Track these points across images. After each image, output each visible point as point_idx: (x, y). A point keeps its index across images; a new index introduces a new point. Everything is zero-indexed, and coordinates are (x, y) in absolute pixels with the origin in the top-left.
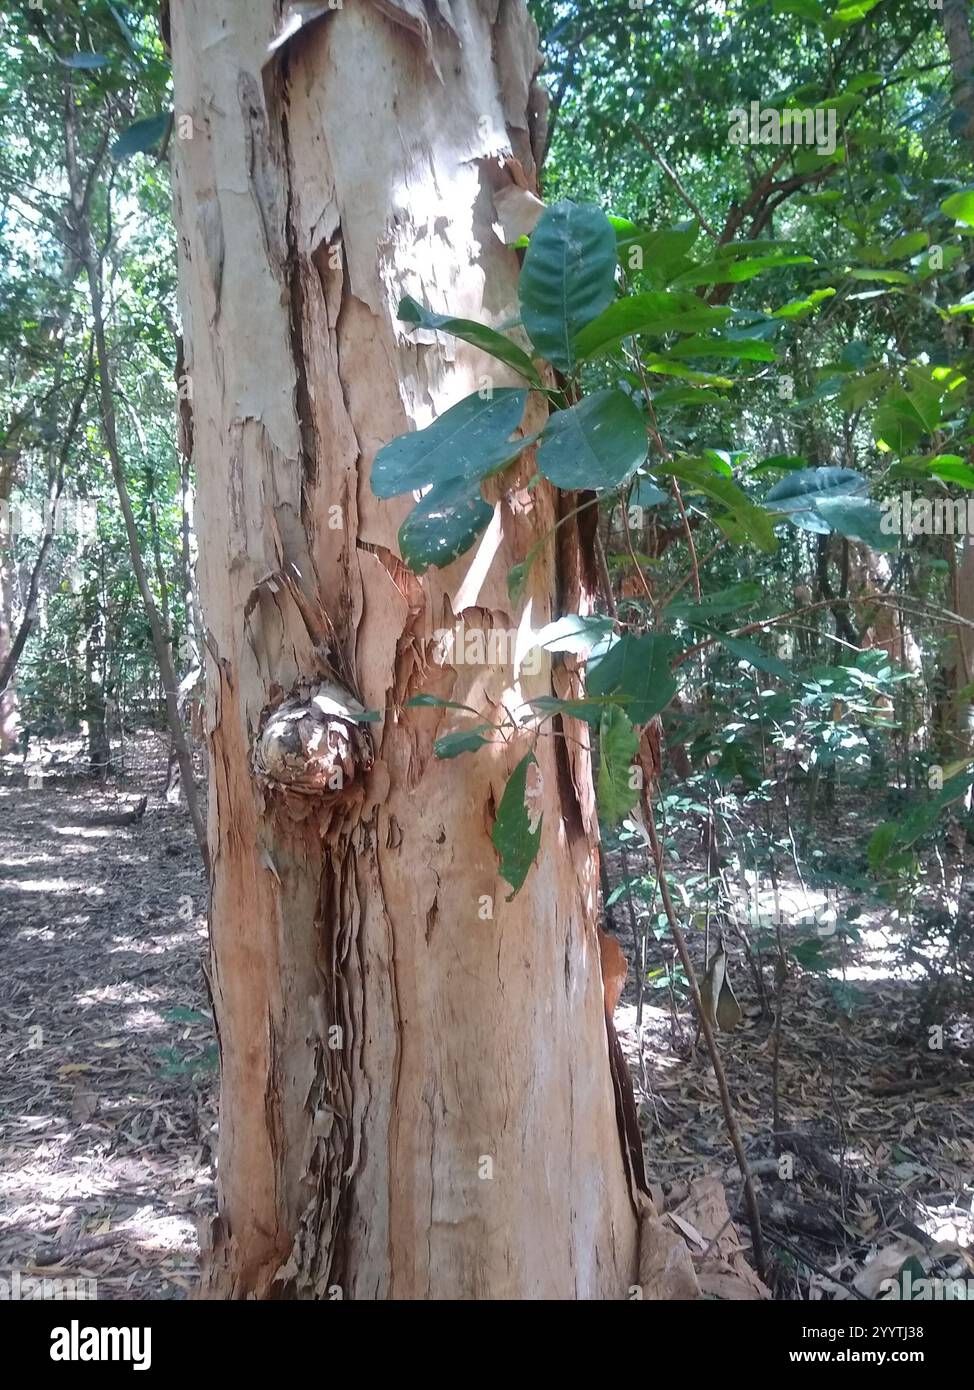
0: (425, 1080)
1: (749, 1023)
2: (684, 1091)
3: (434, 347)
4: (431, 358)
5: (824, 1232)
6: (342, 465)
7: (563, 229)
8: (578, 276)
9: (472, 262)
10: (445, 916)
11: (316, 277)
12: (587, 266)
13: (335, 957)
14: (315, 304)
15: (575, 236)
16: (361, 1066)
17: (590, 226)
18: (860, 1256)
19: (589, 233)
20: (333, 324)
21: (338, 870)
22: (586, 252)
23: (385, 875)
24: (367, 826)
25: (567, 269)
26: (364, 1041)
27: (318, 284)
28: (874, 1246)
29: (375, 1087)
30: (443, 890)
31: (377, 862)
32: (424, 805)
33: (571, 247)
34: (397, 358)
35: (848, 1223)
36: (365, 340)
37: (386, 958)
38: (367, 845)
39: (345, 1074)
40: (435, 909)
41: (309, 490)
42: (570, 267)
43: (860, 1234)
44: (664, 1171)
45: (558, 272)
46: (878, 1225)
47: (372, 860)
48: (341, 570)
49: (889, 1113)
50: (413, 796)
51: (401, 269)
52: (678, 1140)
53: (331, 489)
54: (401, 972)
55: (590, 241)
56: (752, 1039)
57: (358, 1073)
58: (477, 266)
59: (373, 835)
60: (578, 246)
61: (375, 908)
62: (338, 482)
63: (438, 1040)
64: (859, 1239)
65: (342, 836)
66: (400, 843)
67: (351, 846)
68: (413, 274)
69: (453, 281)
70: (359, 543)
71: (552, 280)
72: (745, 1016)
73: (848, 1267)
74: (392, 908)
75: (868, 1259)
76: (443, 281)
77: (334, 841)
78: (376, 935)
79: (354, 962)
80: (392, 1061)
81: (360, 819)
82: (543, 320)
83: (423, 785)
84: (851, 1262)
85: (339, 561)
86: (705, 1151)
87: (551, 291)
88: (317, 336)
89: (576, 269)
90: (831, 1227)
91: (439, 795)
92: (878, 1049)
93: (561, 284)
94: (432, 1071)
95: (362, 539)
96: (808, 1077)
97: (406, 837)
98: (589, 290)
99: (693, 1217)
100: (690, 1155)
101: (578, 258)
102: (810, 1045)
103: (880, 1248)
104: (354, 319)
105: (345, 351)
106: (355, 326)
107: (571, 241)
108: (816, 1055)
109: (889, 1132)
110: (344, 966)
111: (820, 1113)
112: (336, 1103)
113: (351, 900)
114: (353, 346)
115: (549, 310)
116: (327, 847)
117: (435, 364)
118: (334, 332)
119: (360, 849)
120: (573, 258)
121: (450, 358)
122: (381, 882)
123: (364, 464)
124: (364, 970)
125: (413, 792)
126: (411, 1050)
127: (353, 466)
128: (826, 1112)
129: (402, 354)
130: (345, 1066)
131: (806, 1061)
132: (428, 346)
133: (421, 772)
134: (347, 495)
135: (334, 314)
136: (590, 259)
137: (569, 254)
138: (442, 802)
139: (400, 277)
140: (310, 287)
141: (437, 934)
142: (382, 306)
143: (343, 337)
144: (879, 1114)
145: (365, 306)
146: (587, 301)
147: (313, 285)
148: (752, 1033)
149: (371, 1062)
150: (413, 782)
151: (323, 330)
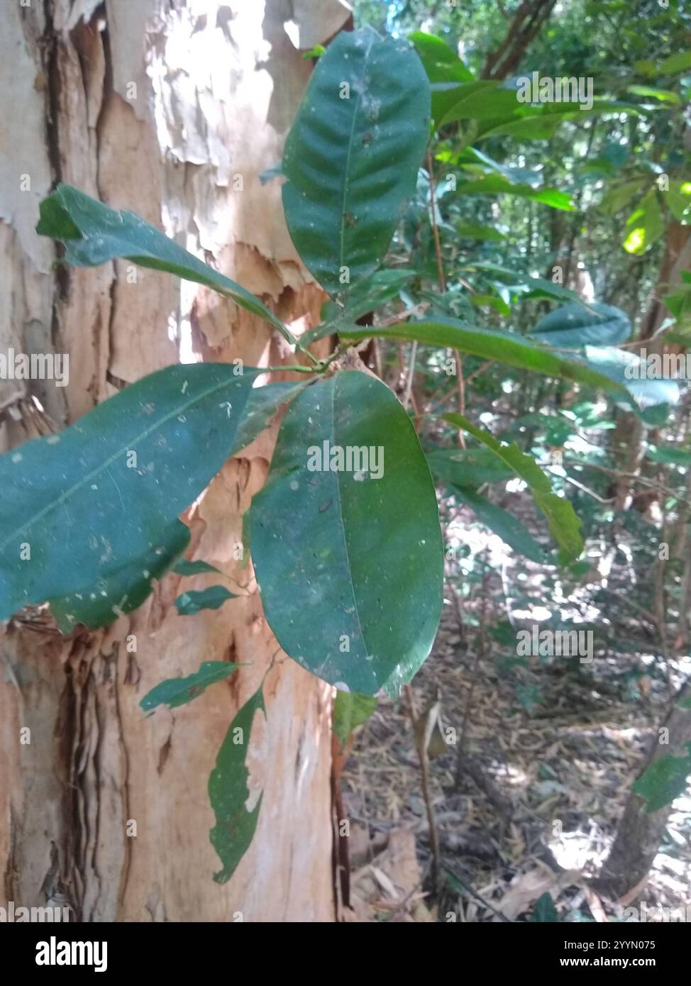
0: (150, 891)
1: (450, 651)
2: (396, 708)
3: (205, 169)
4: (201, 180)
5: (484, 856)
6: (95, 289)
7: (357, 74)
8: (369, 152)
9: (259, 66)
10: (177, 752)
11: (76, 61)
12: (384, 139)
13: (73, 769)
14: (73, 94)
15: (373, 88)
16: (93, 865)
17: (396, 75)
18: (508, 878)
19: (394, 87)
20: (93, 123)
21: (78, 691)
22: (386, 116)
23: (123, 708)
24: (107, 659)
25: (356, 138)
26: (96, 844)
27: (77, 72)
28: (520, 870)
29: (104, 885)
30: (177, 729)
31: (115, 693)
32: (164, 648)
33: (365, 103)
34: (161, 175)
35: (503, 849)
36: (128, 148)
37: (119, 782)
38: (107, 675)
39: (77, 872)
40: (168, 746)
41: (61, 308)
42: (360, 136)
43: (511, 858)
44: (373, 778)
45: (340, 141)
46: (524, 852)
47: (111, 691)
48: (91, 401)
49: (539, 733)
50: (153, 639)
51: (173, 68)
52: (387, 752)
53: (83, 313)
54: (133, 795)
55: (393, 100)
56: (450, 664)
57: (89, 872)
58: (264, 73)
59: (112, 666)
60: (374, 105)
61: (112, 735)
62: (90, 306)
63: (164, 859)
64: (509, 862)
65: (83, 663)
66: (138, 681)
67: (91, 674)
68: (187, 75)
69: (233, 89)
70: (109, 377)
71: (330, 152)
72: (447, 644)
73: (499, 888)
74: (128, 738)
75: (514, 881)
76: (221, 90)
77: (76, 665)
78: (111, 758)
79: (91, 775)
80: (120, 869)
81: (100, 652)
82: (313, 210)
83: (164, 630)
84: (502, 883)
85: (88, 390)
86: (404, 762)
87: (330, 168)
88: (75, 134)
89: (368, 140)
90: (491, 852)
91: (179, 641)
92: (538, 678)
93: (343, 159)
94: (156, 884)
95: (114, 372)
96: (486, 700)
97: (145, 675)
98: (382, 177)
99: (388, 867)
100: (393, 765)
101: (371, 123)
102: (491, 672)
103: (524, 872)
104: (116, 121)
105: (106, 157)
106: (116, 129)
107: (366, 93)
108: (494, 681)
109: (537, 752)
110: (81, 778)
111: (492, 733)
112: (69, 891)
113: (90, 718)
114: (115, 152)
115: (323, 196)
116: (68, 669)
117: (205, 189)
118: (93, 134)
119: (99, 679)
120: (366, 123)
121: (223, 182)
122: (118, 713)
123: (120, 291)
124: (98, 785)
125: (153, 635)
126: (138, 862)
127: (107, 291)
128: (497, 732)
129: (167, 171)
130: (77, 862)
131: (486, 685)
132: (198, 166)
133: (163, 617)
134: (99, 322)
135: (95, 110)
136: (391, 129)
137: (361, 115)
138: (182, 648)
139: (170, 77)
140: (69, 73)
141: (169, 767)
142: (148, 110)
143: (104, 140)
144: (532, 735)
145: (128, 106)
146: (379, 192)
147: (71, 71)
148: (450, 659)
149: (103, 863)
150: (154, 626)
151: (81, 128)
